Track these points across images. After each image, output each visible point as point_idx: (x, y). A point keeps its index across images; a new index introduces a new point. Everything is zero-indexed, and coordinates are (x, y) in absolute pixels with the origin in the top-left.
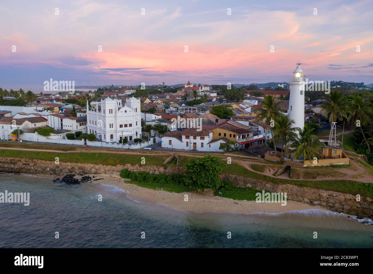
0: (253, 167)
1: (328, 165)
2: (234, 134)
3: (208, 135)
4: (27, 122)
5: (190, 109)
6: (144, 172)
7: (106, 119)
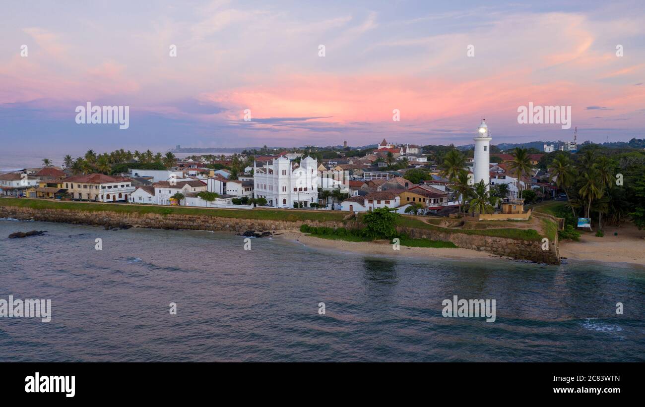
0: (431, 221)
1: (505, 219)
2: (424, 198)
3: (393, 198)
4: (187, 186)
5: (379, 176)
6: (324, 228)
7: (279, 180)
